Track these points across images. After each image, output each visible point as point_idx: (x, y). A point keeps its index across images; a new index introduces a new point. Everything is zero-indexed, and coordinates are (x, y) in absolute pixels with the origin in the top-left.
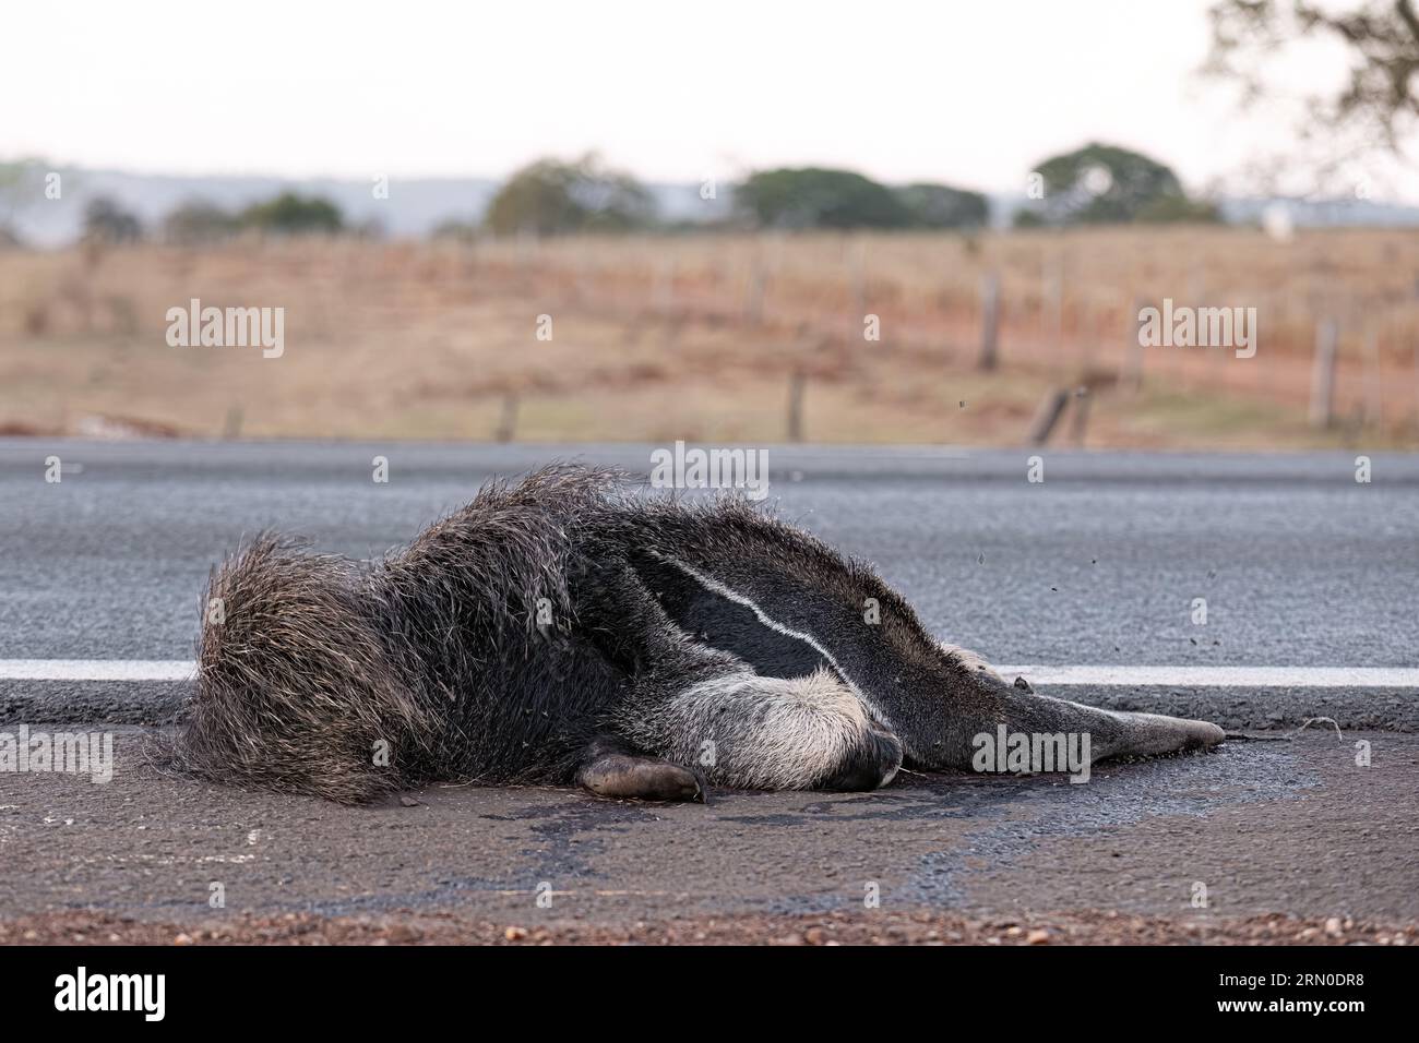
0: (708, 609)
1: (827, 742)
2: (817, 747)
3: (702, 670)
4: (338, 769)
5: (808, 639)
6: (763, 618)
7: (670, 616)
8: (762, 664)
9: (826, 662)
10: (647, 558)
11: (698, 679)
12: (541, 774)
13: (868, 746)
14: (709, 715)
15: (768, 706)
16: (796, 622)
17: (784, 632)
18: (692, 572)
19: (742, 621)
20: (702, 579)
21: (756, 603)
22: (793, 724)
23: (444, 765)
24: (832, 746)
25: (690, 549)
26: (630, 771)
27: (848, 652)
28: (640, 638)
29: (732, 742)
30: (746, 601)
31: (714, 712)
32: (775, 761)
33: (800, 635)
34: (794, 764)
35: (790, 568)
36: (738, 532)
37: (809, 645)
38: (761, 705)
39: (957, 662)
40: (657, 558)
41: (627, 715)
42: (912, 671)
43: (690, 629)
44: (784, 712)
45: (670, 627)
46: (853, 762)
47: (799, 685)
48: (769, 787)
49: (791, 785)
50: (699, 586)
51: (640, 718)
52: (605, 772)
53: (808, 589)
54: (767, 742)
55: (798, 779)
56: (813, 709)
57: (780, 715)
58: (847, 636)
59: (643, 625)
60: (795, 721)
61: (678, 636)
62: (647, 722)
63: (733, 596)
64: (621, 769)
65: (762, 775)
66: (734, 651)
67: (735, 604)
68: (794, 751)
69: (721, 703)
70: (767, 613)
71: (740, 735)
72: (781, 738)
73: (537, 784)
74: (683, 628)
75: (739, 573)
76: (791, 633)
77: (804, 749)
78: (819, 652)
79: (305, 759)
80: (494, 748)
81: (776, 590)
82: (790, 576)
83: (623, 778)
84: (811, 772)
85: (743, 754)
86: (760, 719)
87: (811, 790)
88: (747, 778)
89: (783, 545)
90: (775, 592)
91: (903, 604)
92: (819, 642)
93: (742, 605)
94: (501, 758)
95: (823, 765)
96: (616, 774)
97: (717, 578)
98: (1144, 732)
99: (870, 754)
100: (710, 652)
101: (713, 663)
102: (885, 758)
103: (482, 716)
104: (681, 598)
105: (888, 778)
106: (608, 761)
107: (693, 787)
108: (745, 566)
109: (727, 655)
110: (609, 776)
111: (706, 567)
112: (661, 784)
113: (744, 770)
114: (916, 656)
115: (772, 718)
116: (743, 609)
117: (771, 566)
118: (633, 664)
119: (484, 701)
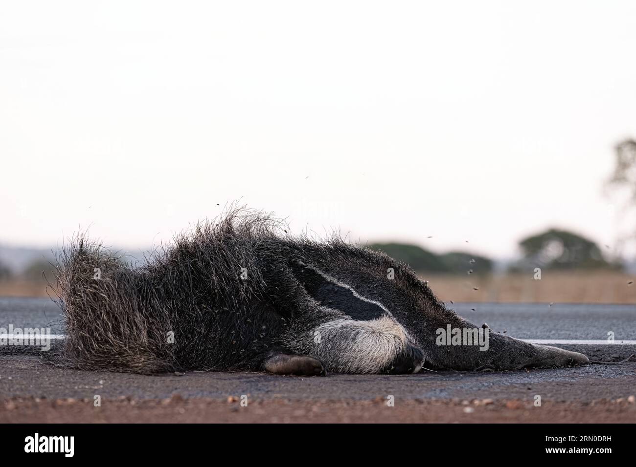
0: (328, 290)
1: (387, 349)
2: (382, 352)
3: (325, 318)
4: (143, 359)
5: (378, 304)
6: (356, 294)
7: (309, 293)
8: (355, 315)
9: (387, 314)
10: (297, 265)
11: (323, 322)
12: (244, 365)
13: (407, 351)
14: (328, 338)
15: (358, 333)
16: (372, 296)
17: (366, 300)
18: (320, 273)
19: (345, 295)
20: (325, 276)
21: (352, 287)
22: (370, 341)
23: (195, 362)
24: (390, 351)
25: (319, 262)
26: (288, 361)
27: (398, 310)
28: (294, 302)
29: (340, 351)
30: (347, 286)
31: (331, 336)
32: (361, 359)
33: (374, 302)
34: (371, 361)
35: (369, 270)
36: (342, 254)
37: (378, 306)
38: (354, 332)
39: (453, 315)
40: (302, 265)
41: (287, 338)
42: (430, 319)
43: (319, 299)
44: (366, 335)
45: (309, 298)
46: (400, 359)
47: (374, 324)
48: (358, 372)
49: (369, 371)
50: (324, 279)
51: (294, 340)
52: (276, 362)
53: (378, 281)
54: (357, 350)
55: (373, 368)
56: (380, 333)
57: (363, 337)
58: (398, 303)
59: (295, 296)
60: (371, 339)
61: (313, 302)
62: (297, 342)
63: (341, 284)
64: (284, 360)
65: (355, 366)
66: (341, 309)
67: (342, 287)
68: (371, 354)
69: (335, 332)
70: (357, 292)
71: (344, 347)
72: (364, 348)
73: (242, 370)
74: (315, 299)
75: (344, 273)
76: (369, 301)
77: (375, 353)
78: (384, 310)
79: (126, 356)
80: (221, 354)
81: (362, 281)
82: (369, 274)
83: (285, 364)
84: (379, 365)
85: (345, 356)
86: (354, 339)
87: (379, 374)
88: (348, 368)
89: (366, 260)
90: (362, 282)
91: (426, 287)
92: (384, 305)
93: (345, 288)
94: (224, 358)
95: (385, 361)
96: (282, 362)
97: (333, 276)
98: (547, 353)
99: (408, 355)
100: (328, 310)
101: (330, 314)
102: (416, 357)
103: (215, 337)
104: (315, 285)
105: (418, 369)
106: (278, 357)
107: (321, 367)
108: (347, 270)
109: (337, 311)
110: (278, 363)
111: (327, 271)
112: (304, 366)
113: (346, 364)
114: (432, 312)
115: (359, 339)
116: (346, 290)
117: (360, 270)
118: (291, 314)
119: (216, 331)
